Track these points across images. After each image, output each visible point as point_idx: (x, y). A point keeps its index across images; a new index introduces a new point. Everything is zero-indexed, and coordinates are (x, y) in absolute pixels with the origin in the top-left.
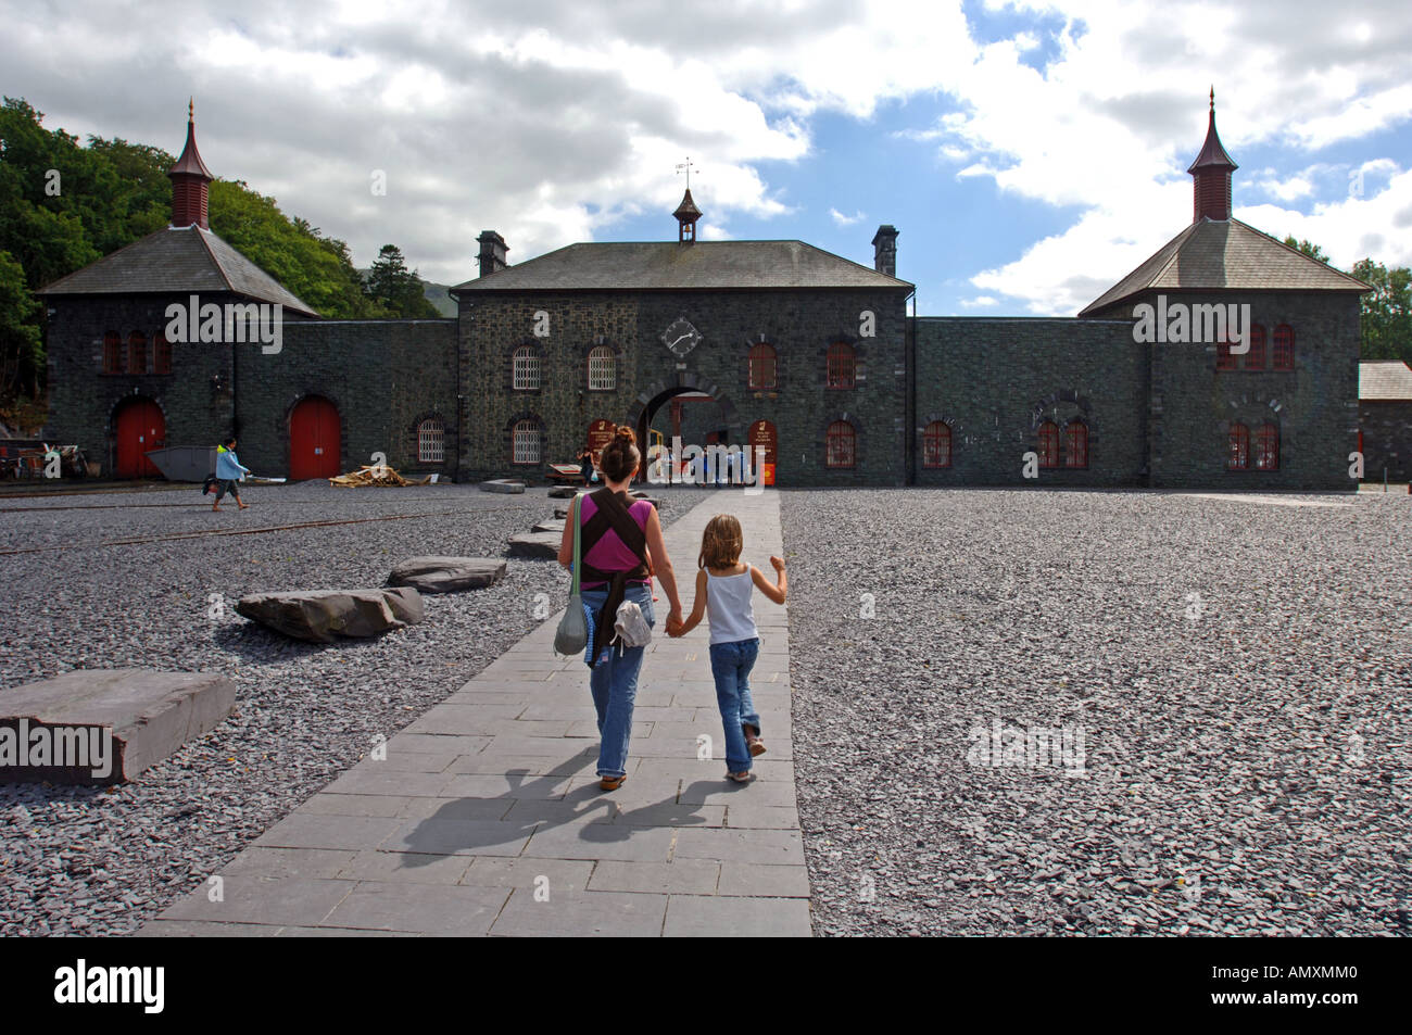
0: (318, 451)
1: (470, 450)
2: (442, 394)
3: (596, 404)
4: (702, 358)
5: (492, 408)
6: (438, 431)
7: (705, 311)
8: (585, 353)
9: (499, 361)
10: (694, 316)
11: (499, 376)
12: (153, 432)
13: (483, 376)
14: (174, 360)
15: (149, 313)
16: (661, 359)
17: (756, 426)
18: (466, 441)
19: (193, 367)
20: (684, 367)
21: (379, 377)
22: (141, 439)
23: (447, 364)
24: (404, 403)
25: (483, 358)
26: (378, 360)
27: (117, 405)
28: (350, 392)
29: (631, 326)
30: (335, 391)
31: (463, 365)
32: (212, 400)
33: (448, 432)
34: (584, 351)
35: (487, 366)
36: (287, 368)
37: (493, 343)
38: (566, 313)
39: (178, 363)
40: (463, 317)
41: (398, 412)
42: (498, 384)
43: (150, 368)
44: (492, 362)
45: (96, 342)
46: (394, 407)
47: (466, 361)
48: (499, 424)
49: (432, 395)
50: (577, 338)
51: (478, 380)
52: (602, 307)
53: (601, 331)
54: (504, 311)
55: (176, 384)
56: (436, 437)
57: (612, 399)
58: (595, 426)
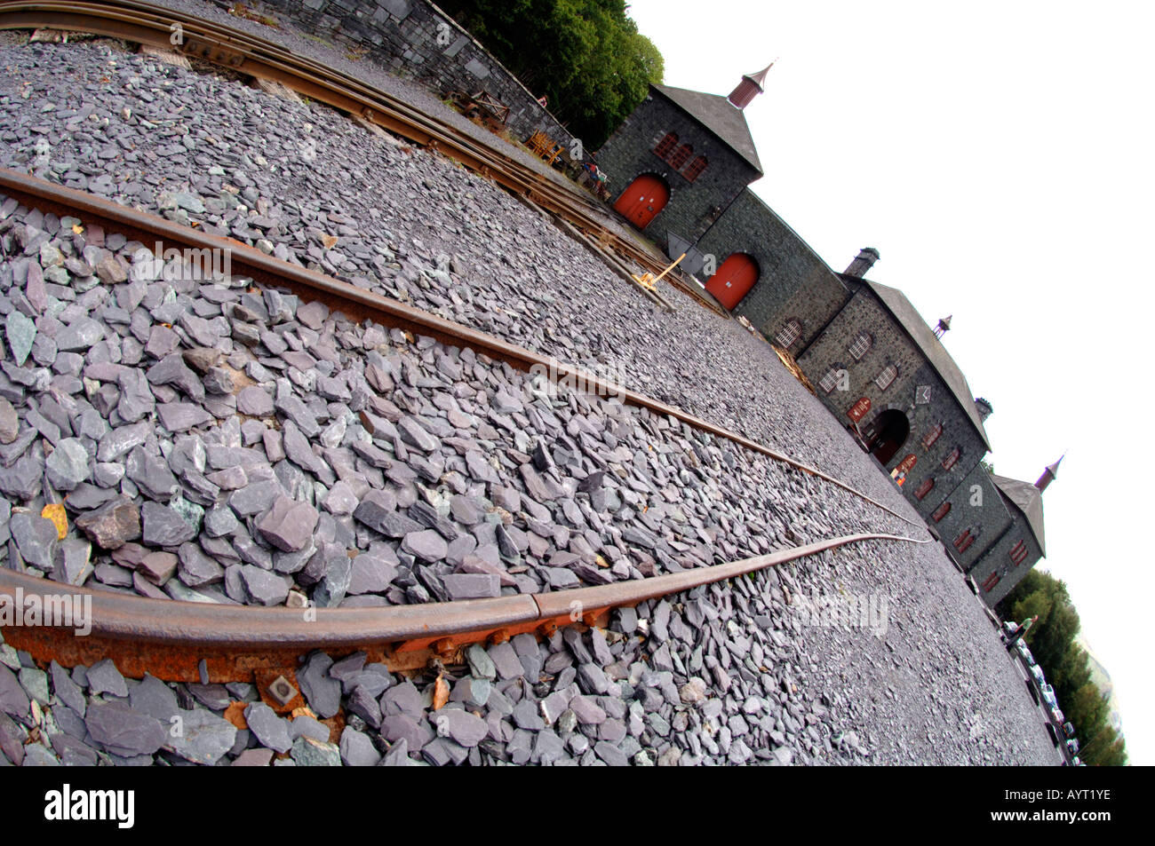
0: (729, 284)
1: (807, 359)
2: (815, 318)
3: (873, 390)
4: (921, 410)
5: (833, 350)
6: (798, 333)
7: (939, 392)
8: (888, 364)
9: (855, 332)
10: (934, 390)
11: (849, 338)
12: (652, 200)
13: (843, 332)
14: (699, 177)
15: (705, 143)
16: (910, 396)
17: (911, 456)
18: (810, 354)
19: (707, 191)
20: (913, 407)
21: (793, 281)
22: (642, 199)
23: (828, 306)
24: (795, 305)
25: (850, 323)
26: (800, 272)
27: (647, 173)
28: (774, 274)
29: (912, 371)
30: (766, 267)
31: (838, 317)
32: (703, 216)
33: (801, 337)
34: (889, 362)
35: (849, 329)
36: (752, 232)
37: (859, 321)
38: (897, 339)
39: (700, 181)
41: (788, 306)
42: (845, 341)
43: (682, 170)
44: (852, 329)
45: (662, 132)
46: (788, 302)
47: (841, 317)
48: (830, 360)
49: (810, 314)
50: (891, 354)
51: (839, 331)
52: (911, 351)
53: (901, 361)
54: (876, 312)
55: (690, 191)
56: (794, 335)
57: (880, 394)
58: (864, 400)
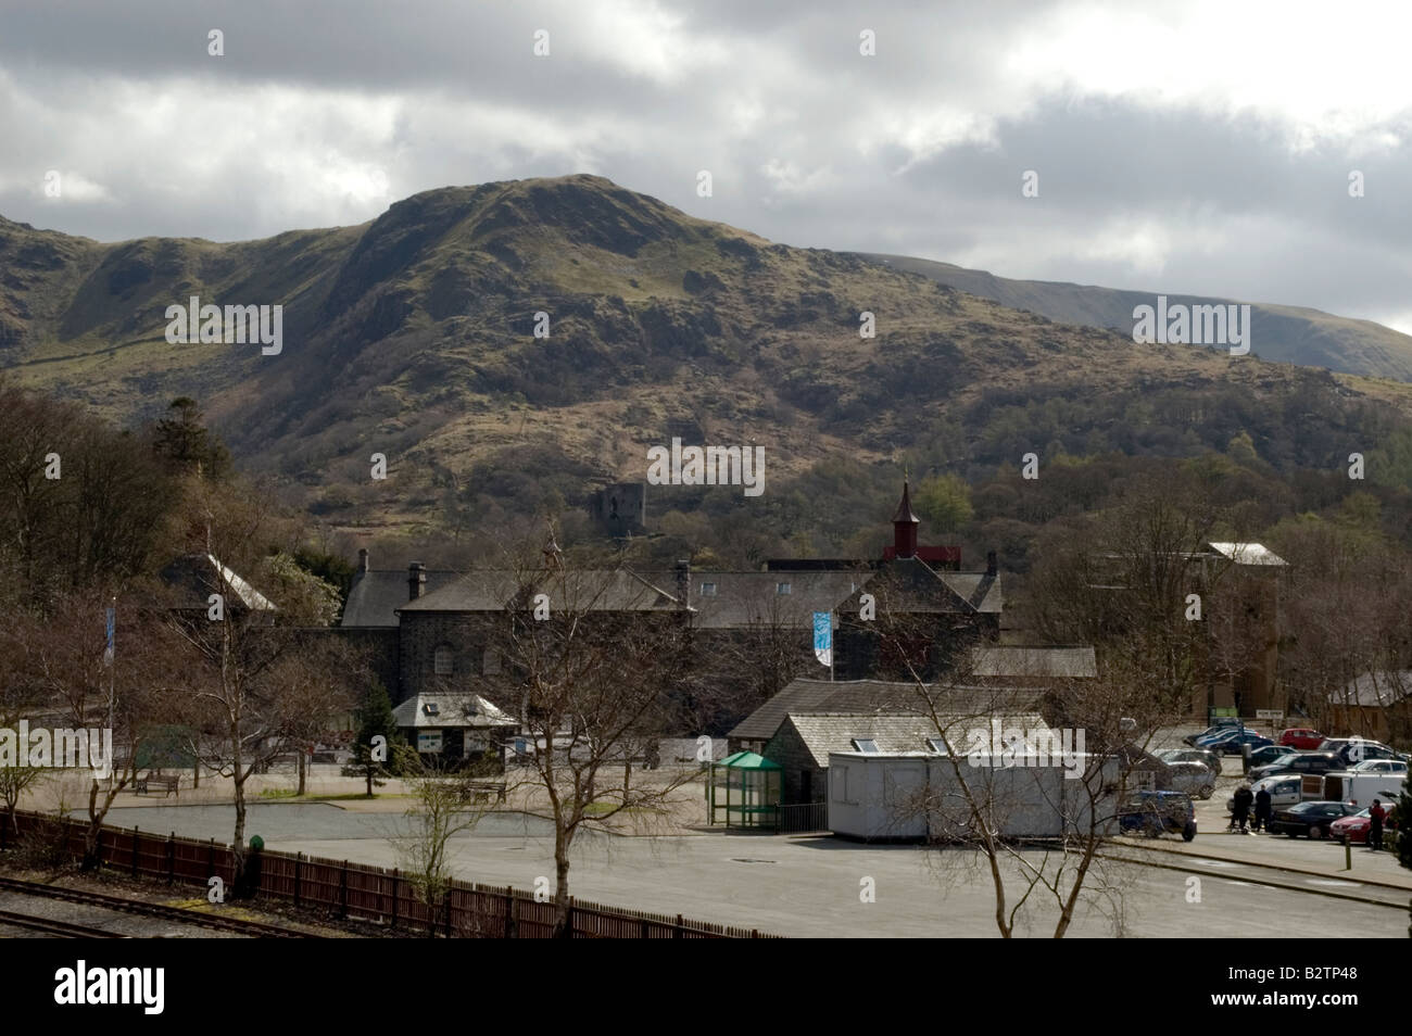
9: (426, 655)
13: (415, 665)
23: (390, 656)
25: (416, 653)
31: (402, 658)
37: (422, 644)
38: (469, 625)
40: (403, 627)
44: (421, 656)
47: (404, 655)
54: (429, 623)
